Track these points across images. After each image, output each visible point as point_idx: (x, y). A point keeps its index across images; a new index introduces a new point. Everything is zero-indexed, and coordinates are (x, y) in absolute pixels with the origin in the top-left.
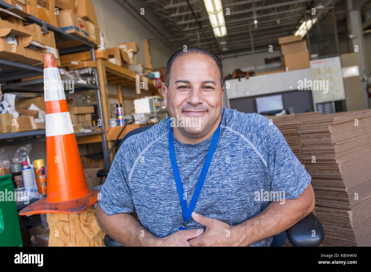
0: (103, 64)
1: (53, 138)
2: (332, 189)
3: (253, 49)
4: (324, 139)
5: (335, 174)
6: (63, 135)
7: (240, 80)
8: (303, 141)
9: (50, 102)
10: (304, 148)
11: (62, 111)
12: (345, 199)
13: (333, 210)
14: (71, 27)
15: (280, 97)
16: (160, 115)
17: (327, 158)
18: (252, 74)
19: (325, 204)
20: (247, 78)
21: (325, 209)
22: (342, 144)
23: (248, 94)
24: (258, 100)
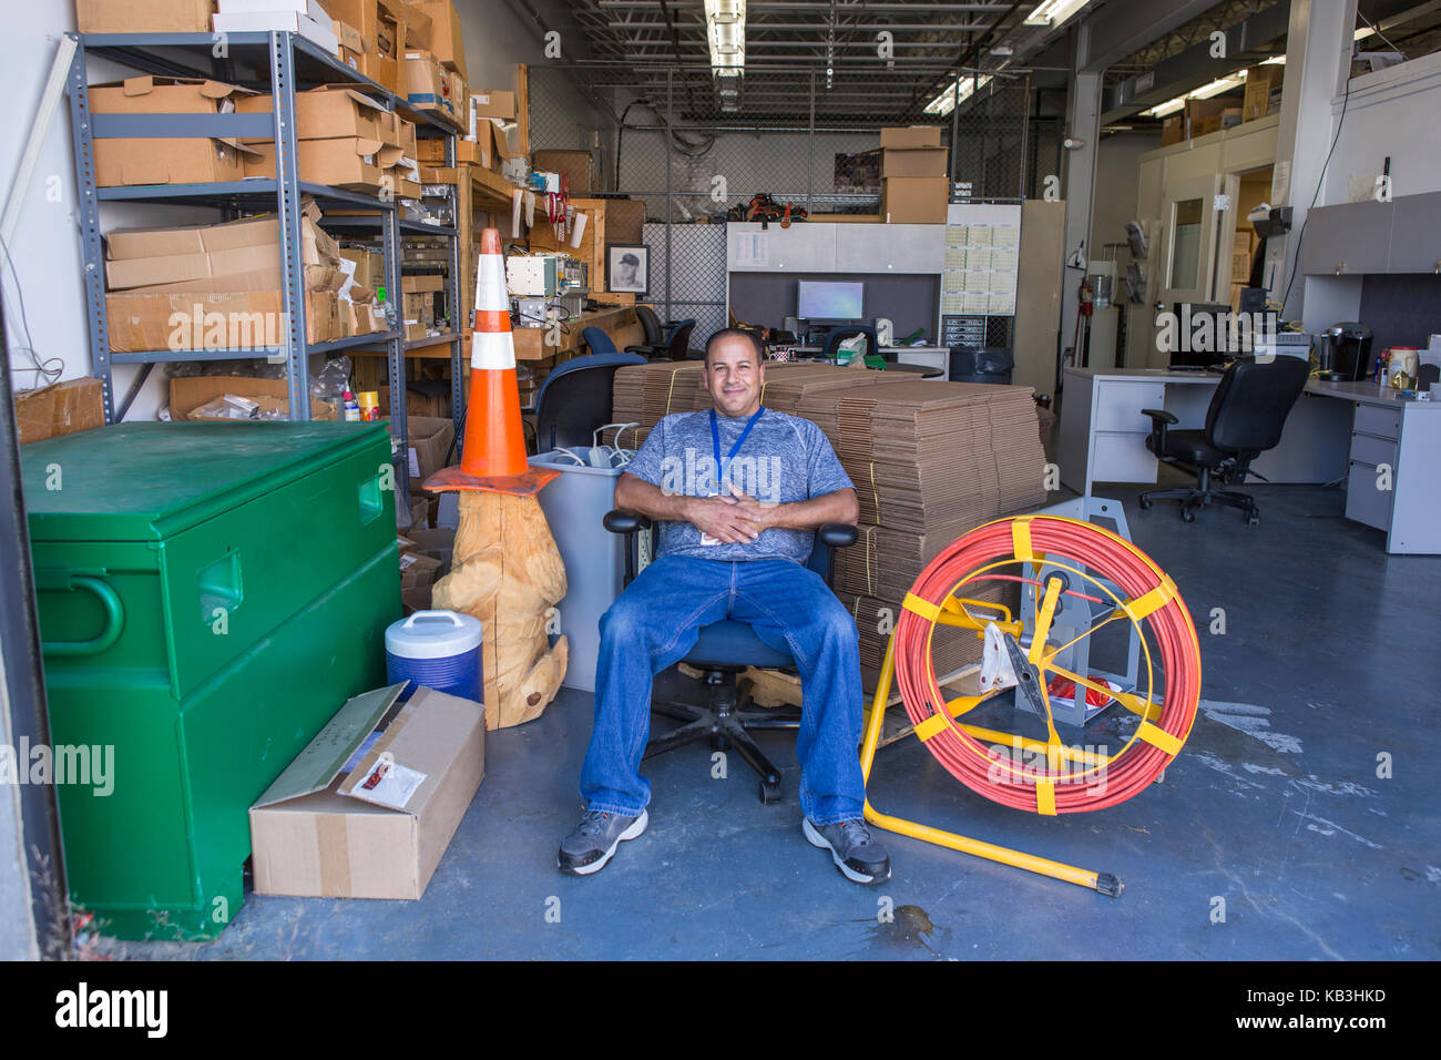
0: (469, 175)
1: (485, 372)
2: (906, 503)
3: (812, 122)
4: (905, 431)
5: (912, 482)
6: (504, 371)
7: (765, 227)
8: (876, 429)
9: (486, 312)
10: (876, 440)
11: (503, 330)
12: (919, 519)
13: (901, 534)
14: (429, 98)
15: (860, 286)
16: (567, 303)
17: (905, 458)
18: (798, 214)
19: (892, 525)
20: (786, 226)
21: (892, 532)
22: (929, 441)
23: (781, 268)
24: (805, 287)
